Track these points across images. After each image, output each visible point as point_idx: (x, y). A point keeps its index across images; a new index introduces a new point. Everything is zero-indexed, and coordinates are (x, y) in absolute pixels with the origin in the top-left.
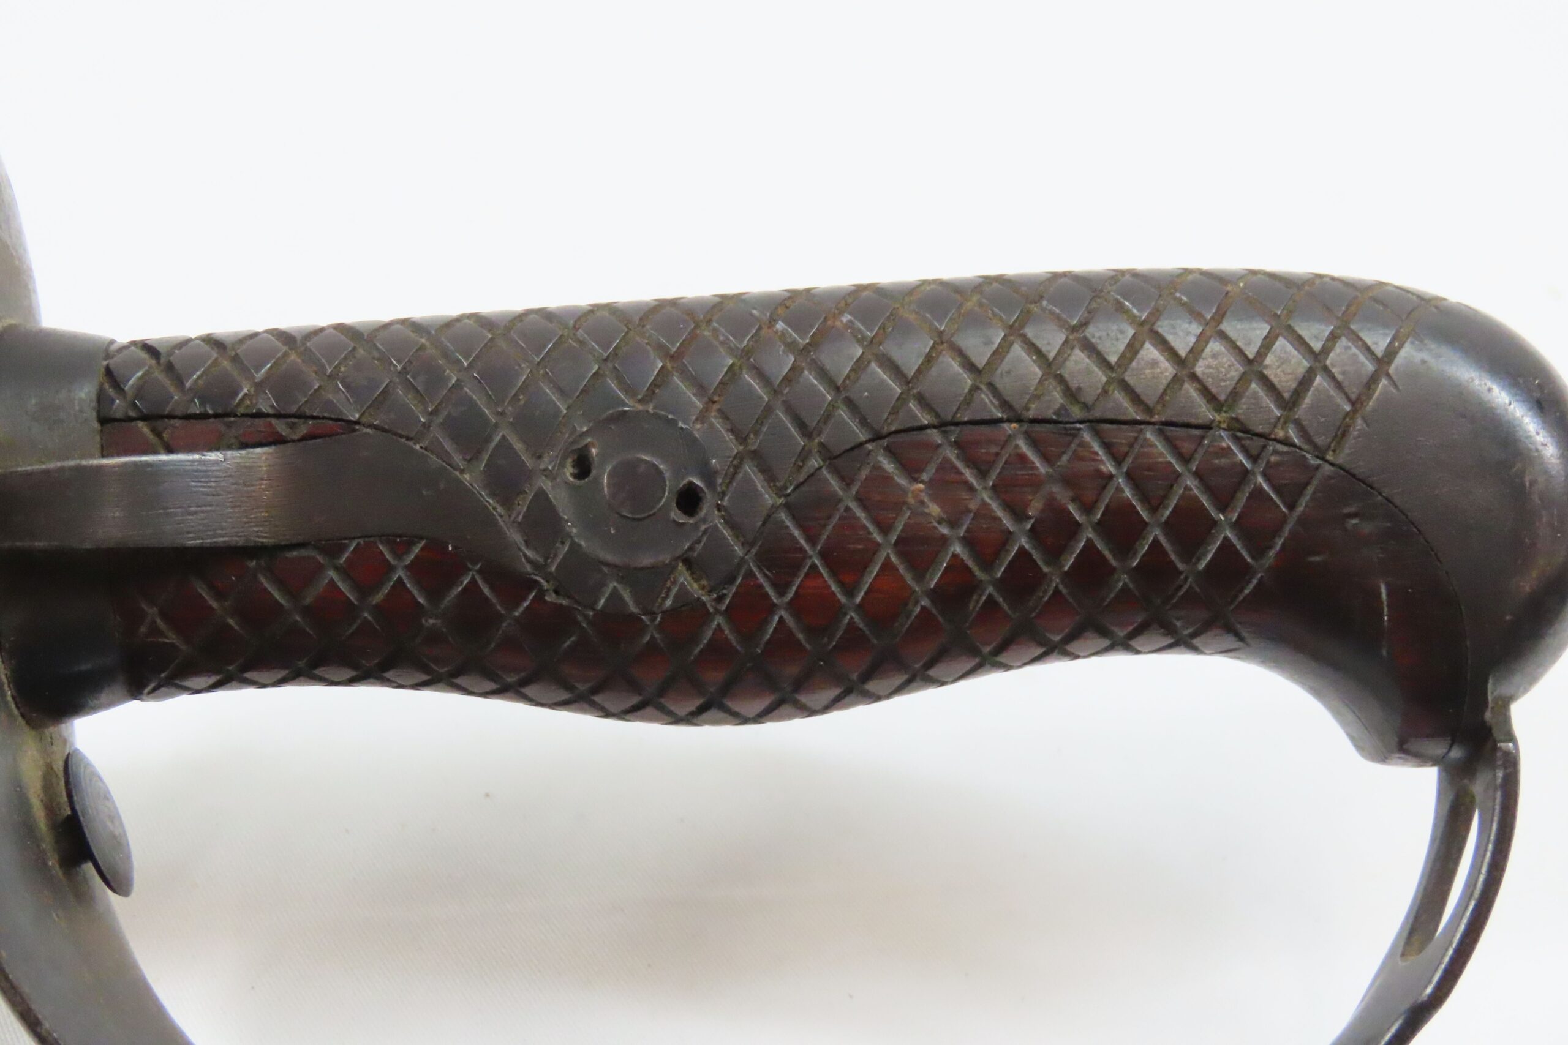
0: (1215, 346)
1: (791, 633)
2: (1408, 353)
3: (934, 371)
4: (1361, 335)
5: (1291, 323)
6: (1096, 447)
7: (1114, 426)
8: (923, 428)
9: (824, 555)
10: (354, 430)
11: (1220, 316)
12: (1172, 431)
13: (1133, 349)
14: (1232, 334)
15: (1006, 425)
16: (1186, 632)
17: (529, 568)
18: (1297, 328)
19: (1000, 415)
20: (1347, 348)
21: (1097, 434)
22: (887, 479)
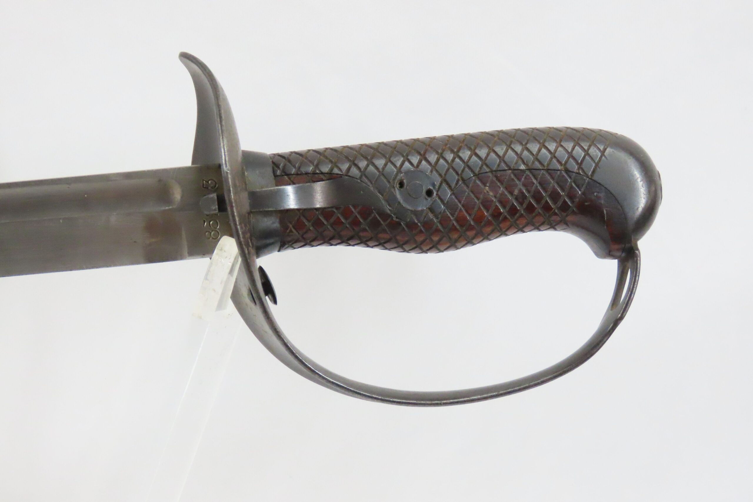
0: (560, 149)
1: (455, 227)
2: (609, 150)
3: (489, 158)
4: (597, 145)
5: (579, 142)
6: (531, 176)
7: (535, 170)
8: (487, 172)
9: (463, 206)
10: (342, 177)
11: (561, 141)
12: (549, 171)
13: (539, 150)
14: (564, 146)
15: (507, 171)
16: (554, 224)
17: (389, 212)
18: (580, 144)
19: (506, 169)
20: (594, 148)
21: (531, 172)
22: (478, 185)
